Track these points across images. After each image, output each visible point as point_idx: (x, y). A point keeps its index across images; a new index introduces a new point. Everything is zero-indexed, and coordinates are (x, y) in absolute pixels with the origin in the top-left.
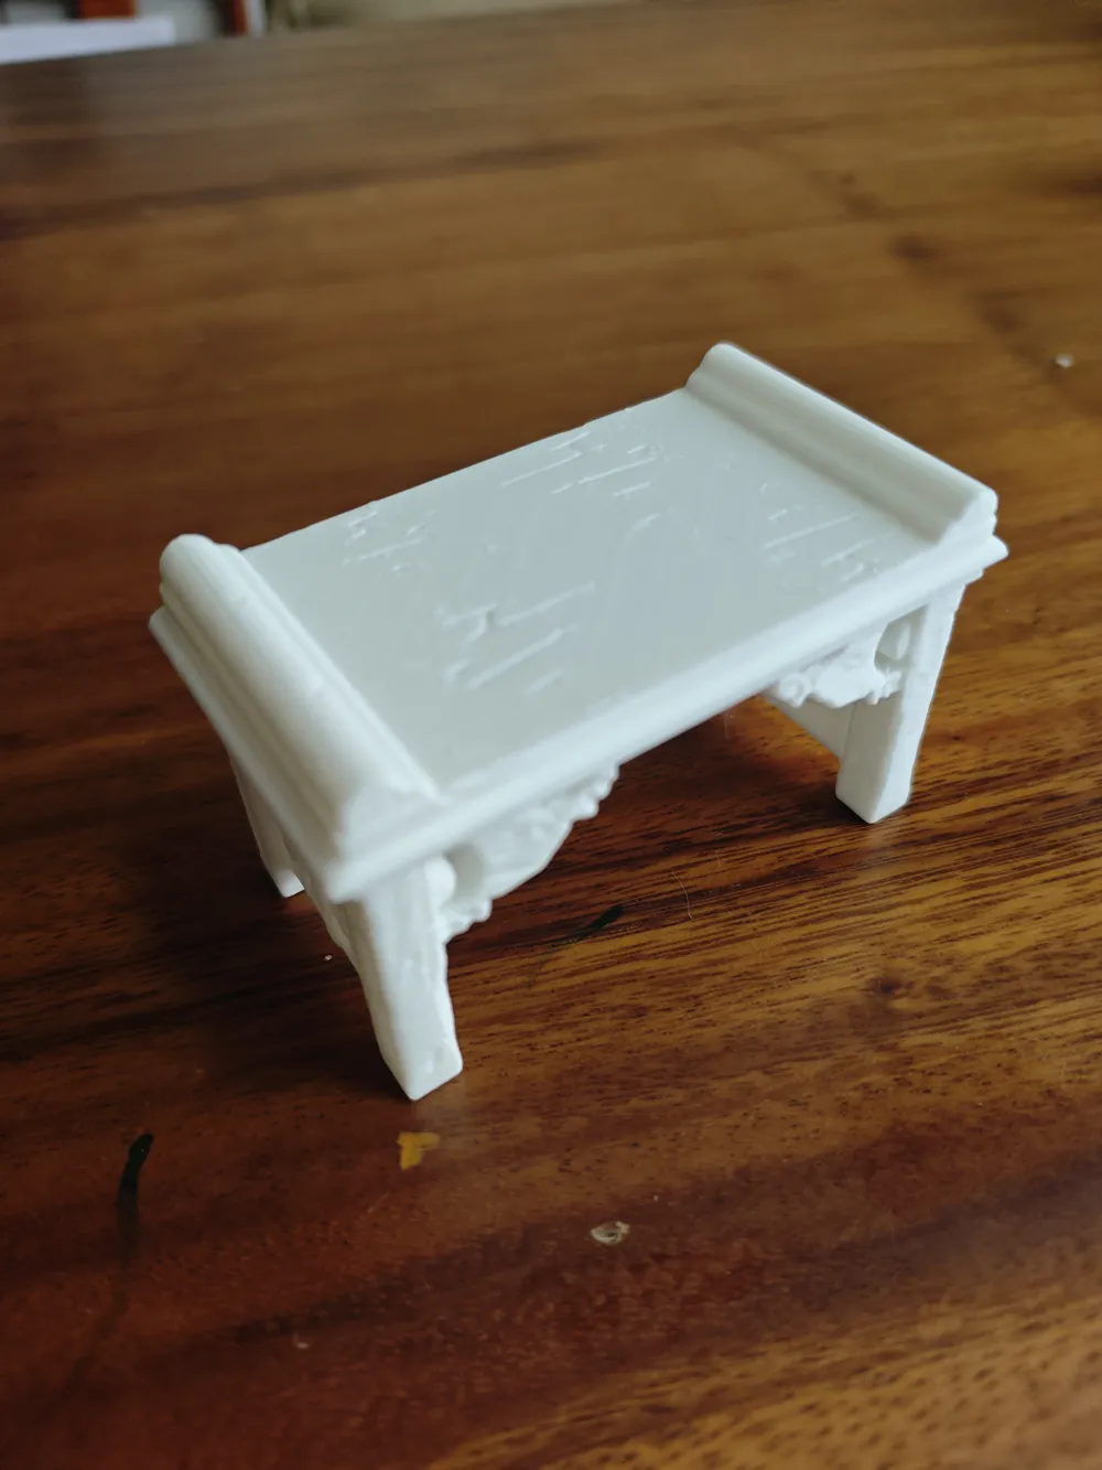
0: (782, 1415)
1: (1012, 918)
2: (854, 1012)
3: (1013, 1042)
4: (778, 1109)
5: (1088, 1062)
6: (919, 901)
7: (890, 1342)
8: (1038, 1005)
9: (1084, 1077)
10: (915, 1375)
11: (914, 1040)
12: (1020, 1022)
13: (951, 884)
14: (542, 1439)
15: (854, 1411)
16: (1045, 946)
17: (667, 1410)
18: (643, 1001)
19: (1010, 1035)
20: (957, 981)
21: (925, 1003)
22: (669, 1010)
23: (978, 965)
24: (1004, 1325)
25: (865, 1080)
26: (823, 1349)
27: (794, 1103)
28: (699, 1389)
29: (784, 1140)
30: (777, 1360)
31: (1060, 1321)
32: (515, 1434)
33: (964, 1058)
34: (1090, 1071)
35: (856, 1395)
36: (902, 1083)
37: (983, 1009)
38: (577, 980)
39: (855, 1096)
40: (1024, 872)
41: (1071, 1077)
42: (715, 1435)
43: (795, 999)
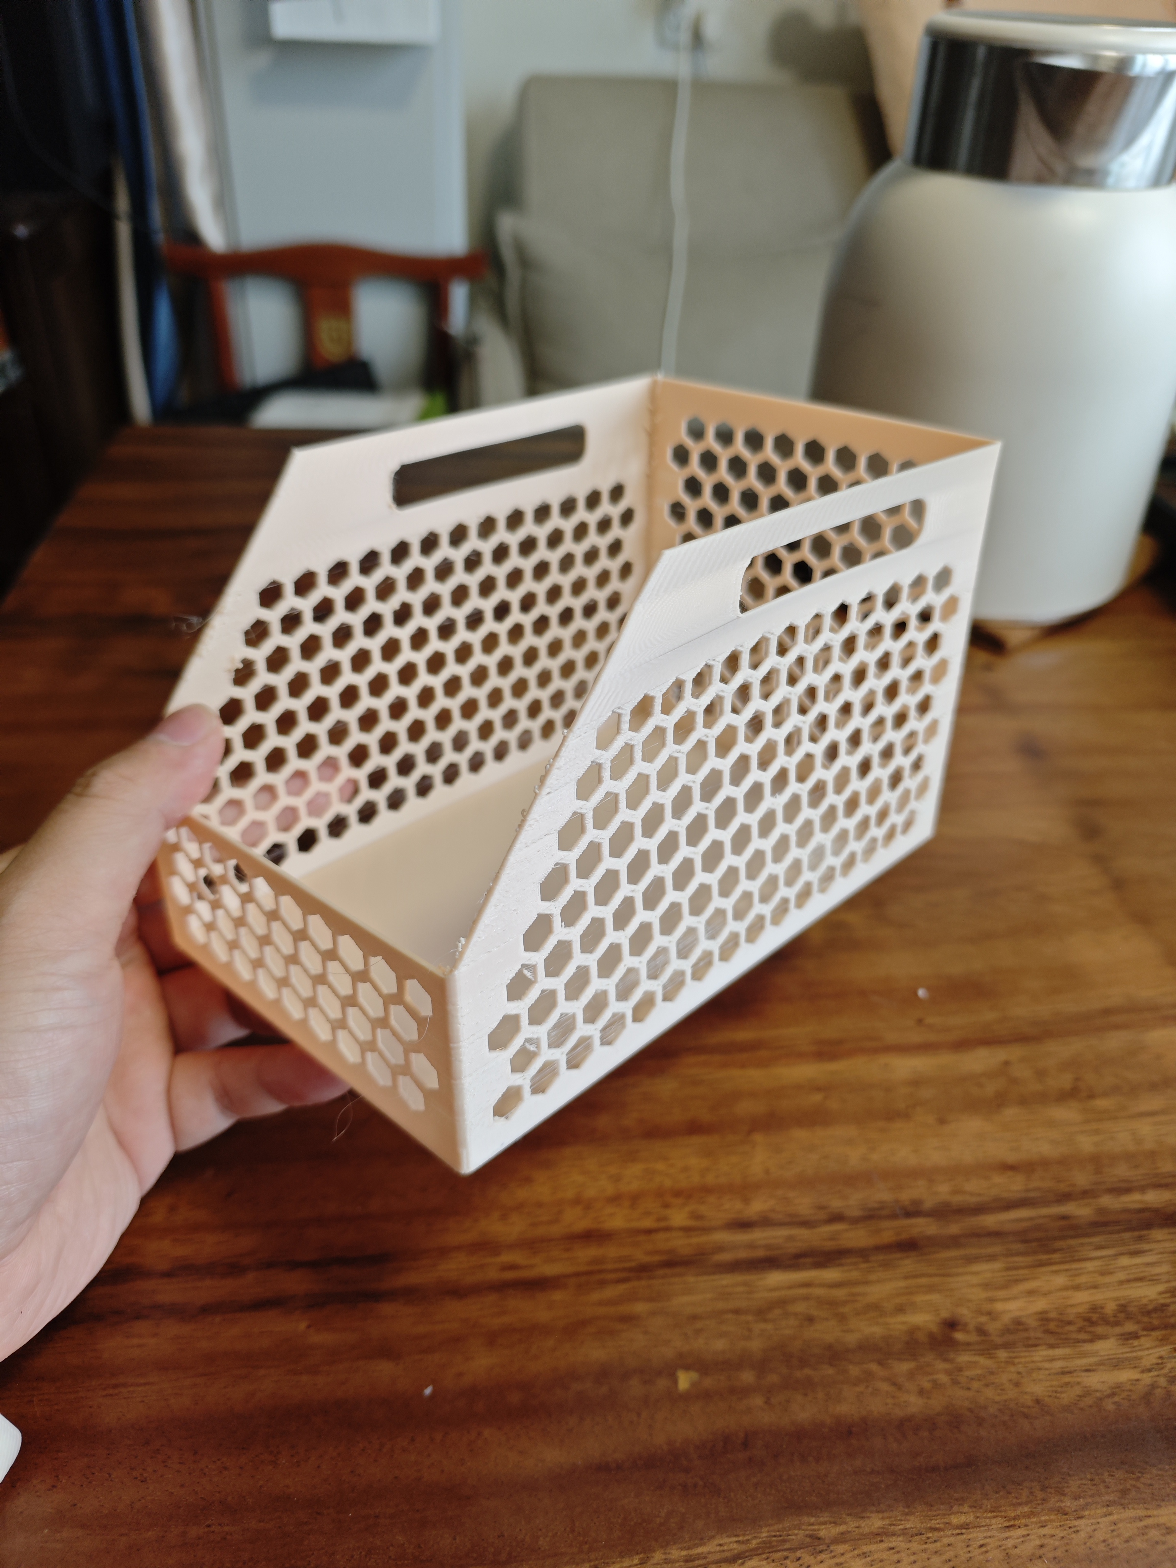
0: (877, 1549)
1: (1031, 1293)
2: (931, 1336)
3: (1020, 1368)
4: (885, 1387)
5: (1062, 1387)
6: (977, 1273)
7: (934, 1523)
8: (1037, 1348)
9: (1058, 1395)
10: (946, 1541)
11: (963, 1358)
12: (1025, 1357)
13: (997, 1265)
14: (754, 1543)
15: (914, 1554)
16: (1046, 1312)
17: (819, 1539)
18: (814, 1312)
19: (1019, 1363)
20: (993, 1327)
21: (973, 1338)
22: (827, 1319)
23: (1006, 1319)
24: (997, 1523)
25: (935, 1377)
26: (901, 1520)
27: (894, 1384)
28: (835, 1530)
29: (887, 1404)
30: (875, 1522)
31: (1026, 1525)
32: (740, 1538)
33: (992, 1373)
34: (1061, 1392)
35: (915, 1546)
36: (955, 1382)
37: (1006, 1346)
38: (776, 1295)
39: (927, 1385)
40: (1041, 1264)
41: (1050, 1394)
42: (842, 1554)
43: (899, 1324)
